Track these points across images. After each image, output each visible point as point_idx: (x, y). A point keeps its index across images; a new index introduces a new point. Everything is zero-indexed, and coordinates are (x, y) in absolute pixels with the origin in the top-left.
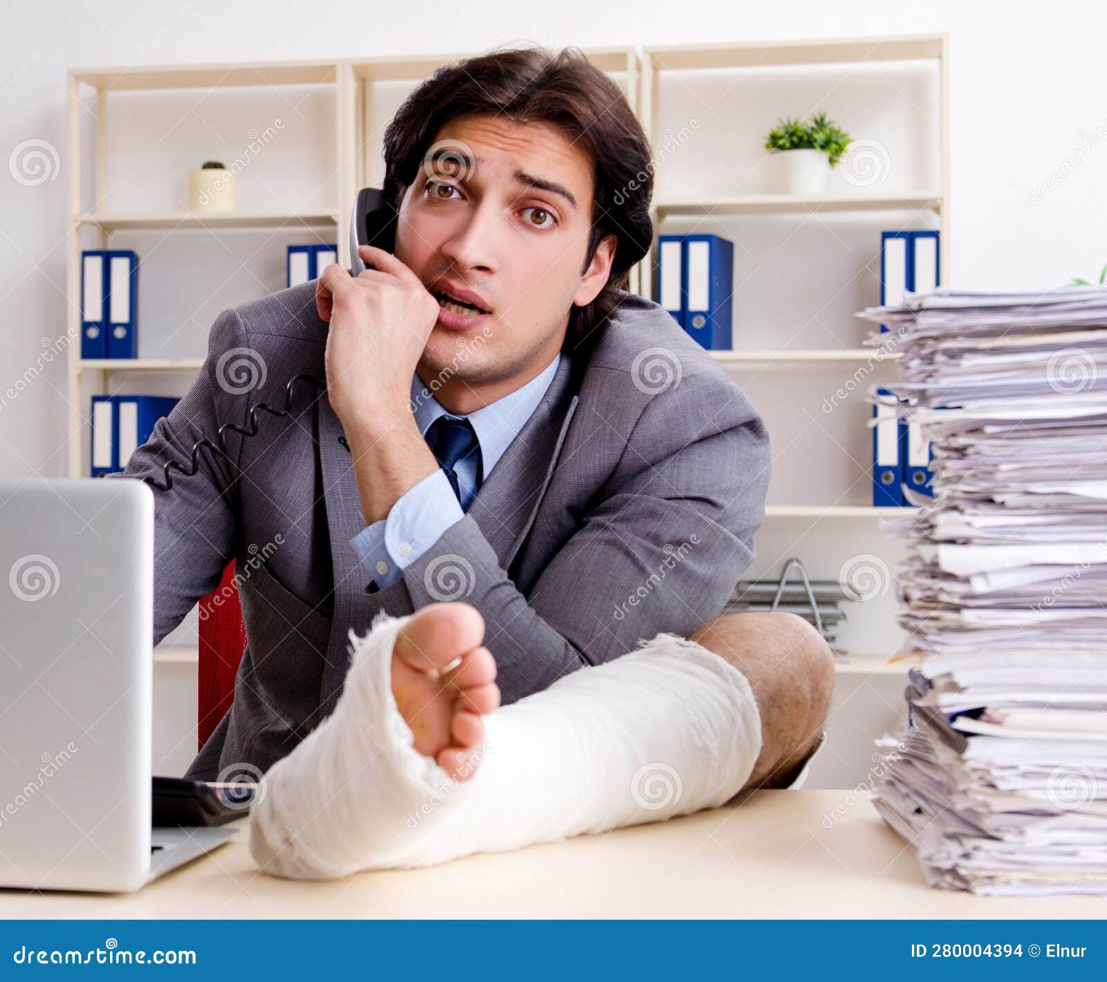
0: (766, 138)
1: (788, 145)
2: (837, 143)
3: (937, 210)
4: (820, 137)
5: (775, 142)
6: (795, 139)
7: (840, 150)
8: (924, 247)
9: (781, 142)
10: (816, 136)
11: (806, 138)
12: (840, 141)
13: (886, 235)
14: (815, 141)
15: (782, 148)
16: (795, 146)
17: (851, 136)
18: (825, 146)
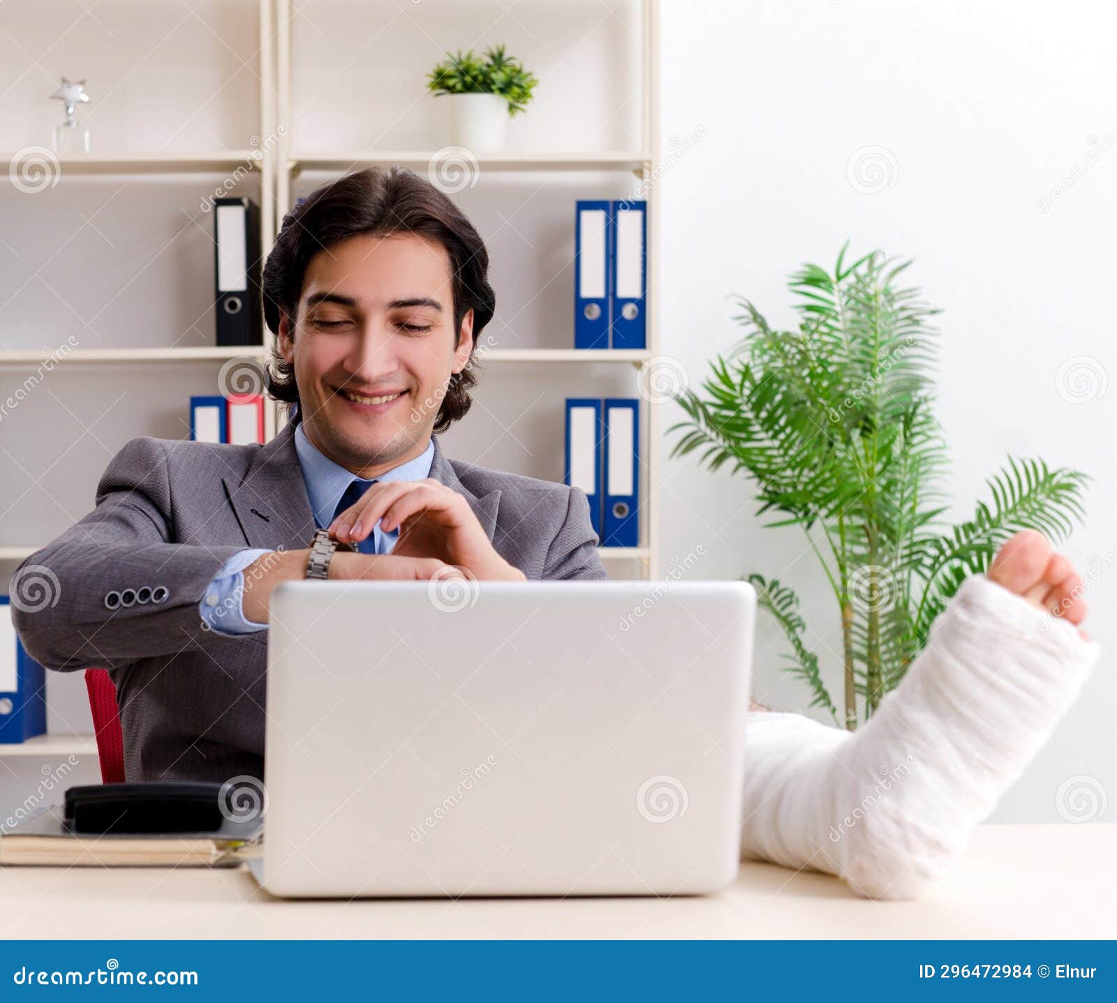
0: (432, 76)
1: (459, 87)
2: (520, 86)
3: (640, 173)
4: (499, 77)
5: (442, 82)
6: (468, 79)
7: (523, 95)
8: (628, 222)
9: (451, 82)
10: (494, 76)
11: (481, 78)
12: (524, 84)
13: (583, 206)
14: (493, 82)
15: (451, 90)
16: (468, 88)
17: (535, 77)
18: (504, 90)
